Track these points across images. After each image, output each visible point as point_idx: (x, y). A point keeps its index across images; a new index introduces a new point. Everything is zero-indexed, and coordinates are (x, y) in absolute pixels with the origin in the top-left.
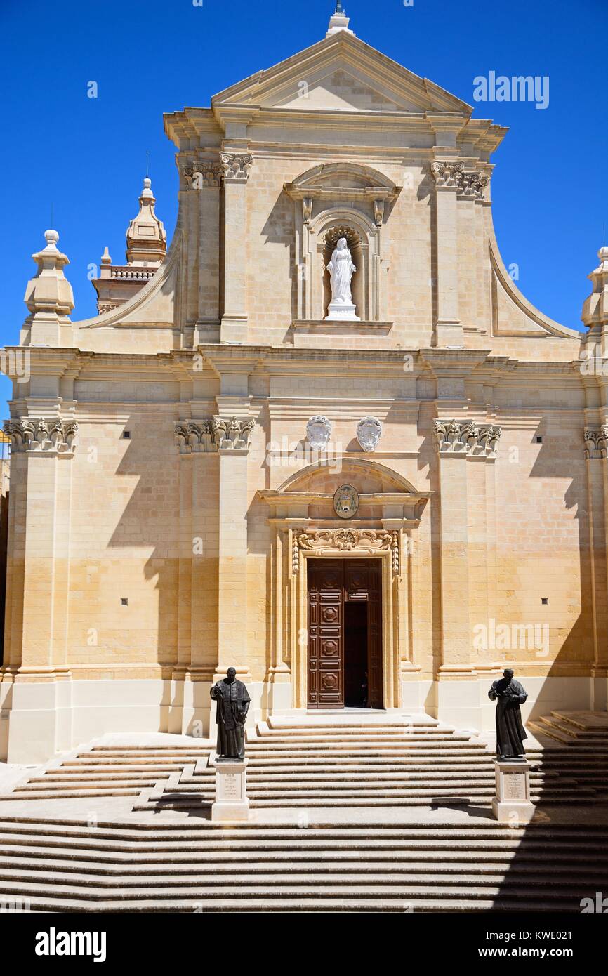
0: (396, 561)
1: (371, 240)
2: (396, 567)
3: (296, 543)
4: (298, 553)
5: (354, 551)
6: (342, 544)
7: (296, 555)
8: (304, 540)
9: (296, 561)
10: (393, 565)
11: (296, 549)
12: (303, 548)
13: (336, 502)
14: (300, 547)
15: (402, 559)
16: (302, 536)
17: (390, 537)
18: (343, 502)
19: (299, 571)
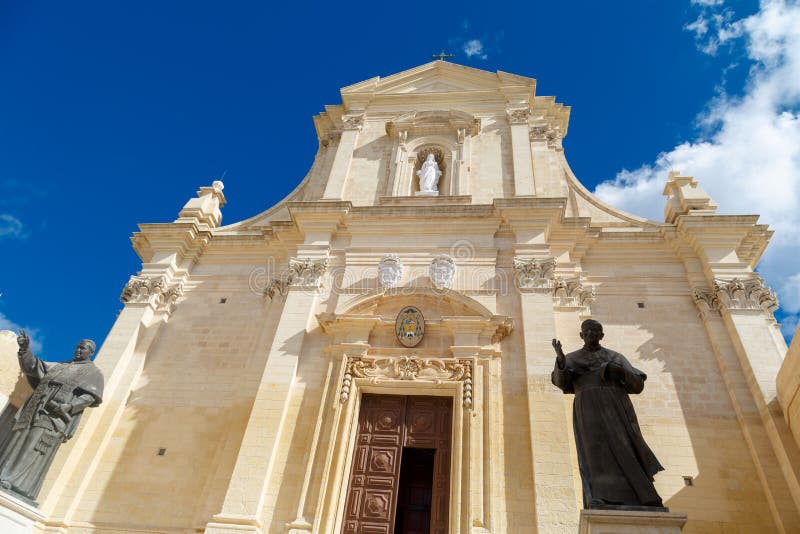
0: (468, 393)
1: (454, 154)
2: (468, 400)
3: (349, 371)
4: (351, 381)
5: (416, 380)
6: (402, 373)
7: (347, 382)
8: (358, 367)
9: (346, 389)
10: (464, 398)
11: (349, 376)
12: (357, 376)
13: (399, 326)
14: (353, 375)
15: (476, 390)
16: (357, 363)
17: (461, 366)
18: (406, 326)
19: (347, 400)
